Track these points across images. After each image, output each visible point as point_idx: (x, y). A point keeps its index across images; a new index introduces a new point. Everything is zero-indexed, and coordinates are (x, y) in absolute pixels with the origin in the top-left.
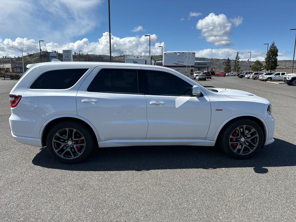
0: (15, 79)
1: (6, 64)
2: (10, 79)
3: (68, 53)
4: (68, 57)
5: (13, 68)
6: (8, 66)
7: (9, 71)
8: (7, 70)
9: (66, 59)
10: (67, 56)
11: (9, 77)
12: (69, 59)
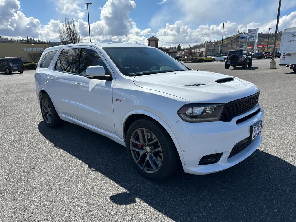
0: (195, 61)
1: (201, 48)
2: (191, 62)
3: (253, 33)
4: (253, 37)
5: (206, 52)
6: (203, 50)
7: (203, 54)
8: (201, 54)
9: (250, 39)
10: (251, 36)
11: (190, 60)
12: (253, 39)
